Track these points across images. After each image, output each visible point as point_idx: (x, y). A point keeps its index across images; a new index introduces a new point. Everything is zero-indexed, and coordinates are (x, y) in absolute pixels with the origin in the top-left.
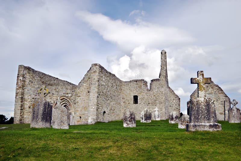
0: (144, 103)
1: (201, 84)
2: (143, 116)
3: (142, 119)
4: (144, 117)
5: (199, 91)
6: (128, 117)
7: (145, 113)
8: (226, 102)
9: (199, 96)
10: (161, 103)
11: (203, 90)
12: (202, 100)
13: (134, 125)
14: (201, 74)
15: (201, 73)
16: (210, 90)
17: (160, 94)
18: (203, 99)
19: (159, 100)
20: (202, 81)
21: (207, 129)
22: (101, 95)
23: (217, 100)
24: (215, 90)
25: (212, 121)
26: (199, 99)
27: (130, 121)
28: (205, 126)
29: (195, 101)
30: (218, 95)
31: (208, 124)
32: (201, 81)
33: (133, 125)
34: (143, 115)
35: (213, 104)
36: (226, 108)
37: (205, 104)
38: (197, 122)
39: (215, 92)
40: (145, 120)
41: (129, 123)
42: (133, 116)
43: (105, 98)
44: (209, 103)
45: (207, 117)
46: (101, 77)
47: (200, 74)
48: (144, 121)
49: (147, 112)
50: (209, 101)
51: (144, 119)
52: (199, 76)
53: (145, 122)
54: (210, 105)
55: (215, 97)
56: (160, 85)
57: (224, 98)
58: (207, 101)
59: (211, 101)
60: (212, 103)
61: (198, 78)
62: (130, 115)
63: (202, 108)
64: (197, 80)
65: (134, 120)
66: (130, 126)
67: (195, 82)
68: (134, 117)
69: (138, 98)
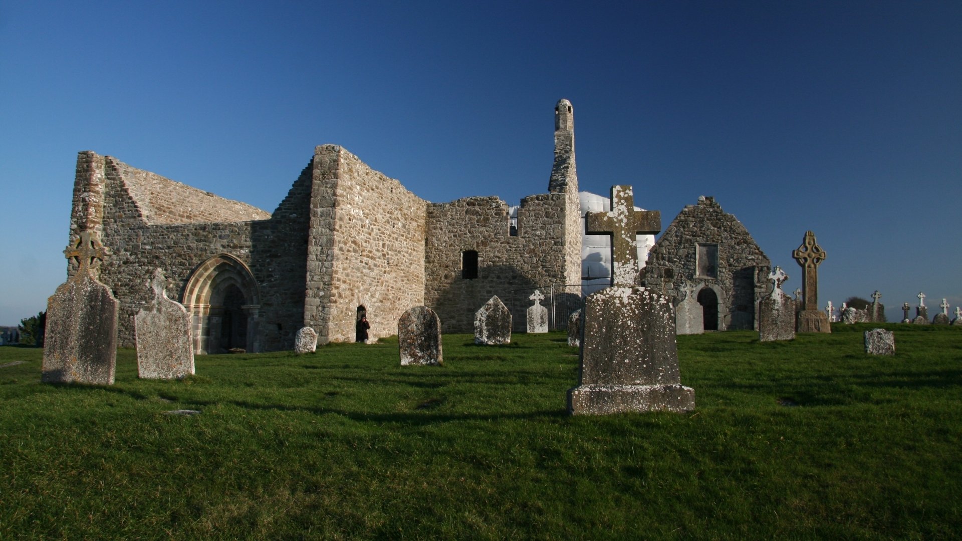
0: (498, 277)
1: (624, 236)
2: (484, 324)
3: (481, 332)
4: (485, 328)
5: (615, 264)
6: (417, 332)
7: (489, 313)
9: (615, 282)
11: (629, 260)
12: (625, 296)
14: (624, 198)
15: (622, 194)
16: (708, 232)
17: (549, 244)
18: (629, 291)
19: (548, 265)
20: (627, 224)
21: (640, 407)
22: (349, 251)
24: (725, 234)
25: (662, 376)
26: (612, 292)
27: (422, 348)
28: (633, 397)
29: (597, 300)
31: (645, 388)
32: (623, 224)
33: (433, 361)
34: (484, 318)
35: (664, 312)
37: (637, 312)
38: (606, 383)
39: (725, 238)
40: (488, 337)
41: (420, 354)
43: (361, 262)
44: (652, 307)
45: (644, 362)
46: (347, 190)
47: (618, 196)
48: (484, 339)
49: (495, 310)
50: (651, 298)
51: (485, 333)
52: (615, 205)
53: (491, 342)
54: (653, 314)
56: (551, 215)
58: (643, 299)
59: (658, 300)
60: (662, 306)
61: (610, 214)
62: (422, 328)
63: (624, 326)
64: (606, 219)
65: (438, 342)
67: (598, 229)
69: (479, 259)
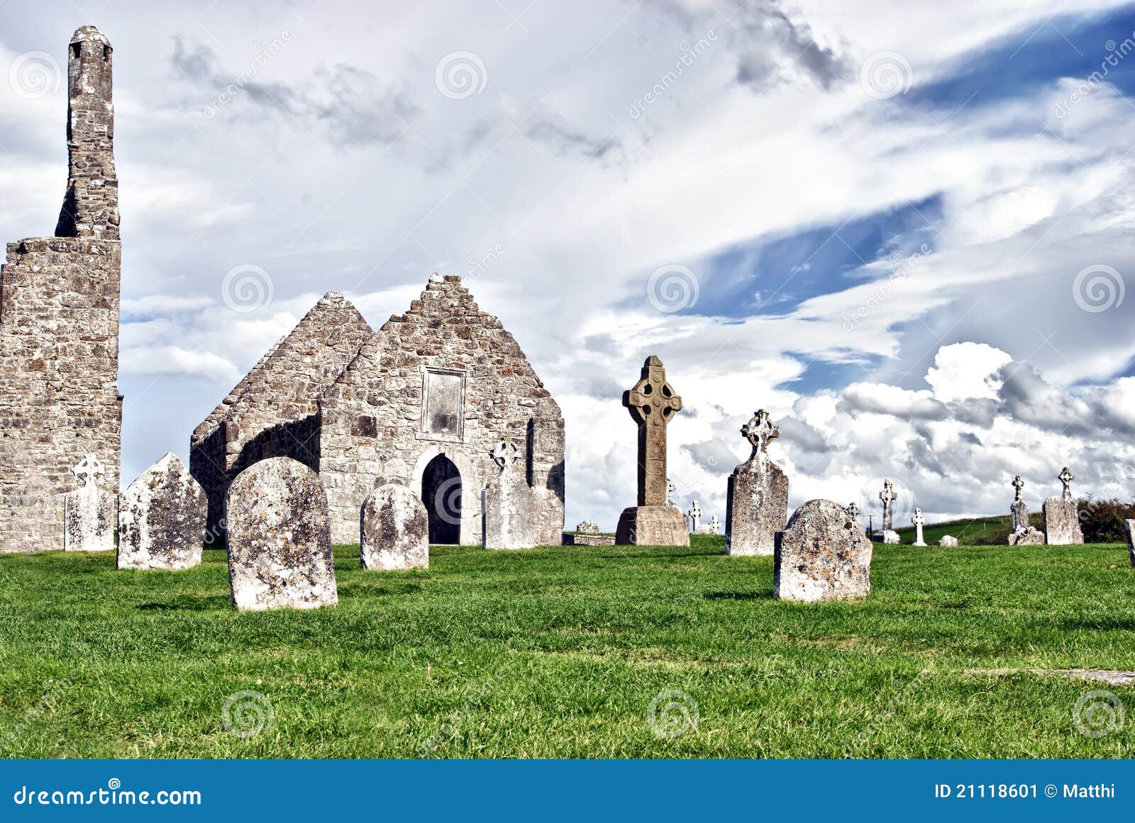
2: (143, 520)
3: (135, 539)
4: (145, 529)
6: (274, 520)
7: (159, 492)
8: (538, 431)
10: (88, 424)
13: (326, 593)
16: (448, 347)
17: (80, 353)
19: (75, 400)
23: (489, 415)
24: (479, 352)
27: (288, 560)
30: (496, 383)
33: (317, 590)
34: (144, 506)
36: (537, 466)
39: (480, 360)
40: (153, 550)
41: (285, 574)
42: (313, 518)
48: (143, 554)
49: (172, 487)
51: (146, 541)
53: (159, 562)
55: (478, 396)
56: (86, 286)
57: (529, 406)
62: (287, 510)
65: (325, 543)
66: (296, 598)
68: (320, 520)
